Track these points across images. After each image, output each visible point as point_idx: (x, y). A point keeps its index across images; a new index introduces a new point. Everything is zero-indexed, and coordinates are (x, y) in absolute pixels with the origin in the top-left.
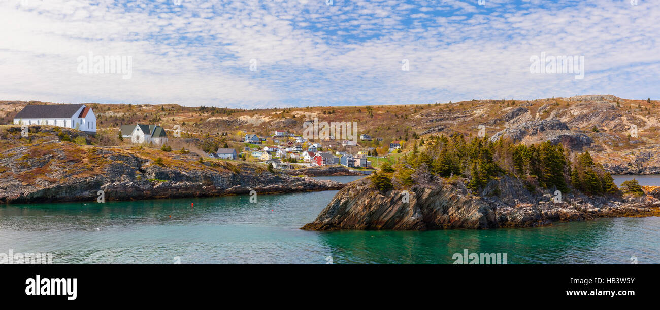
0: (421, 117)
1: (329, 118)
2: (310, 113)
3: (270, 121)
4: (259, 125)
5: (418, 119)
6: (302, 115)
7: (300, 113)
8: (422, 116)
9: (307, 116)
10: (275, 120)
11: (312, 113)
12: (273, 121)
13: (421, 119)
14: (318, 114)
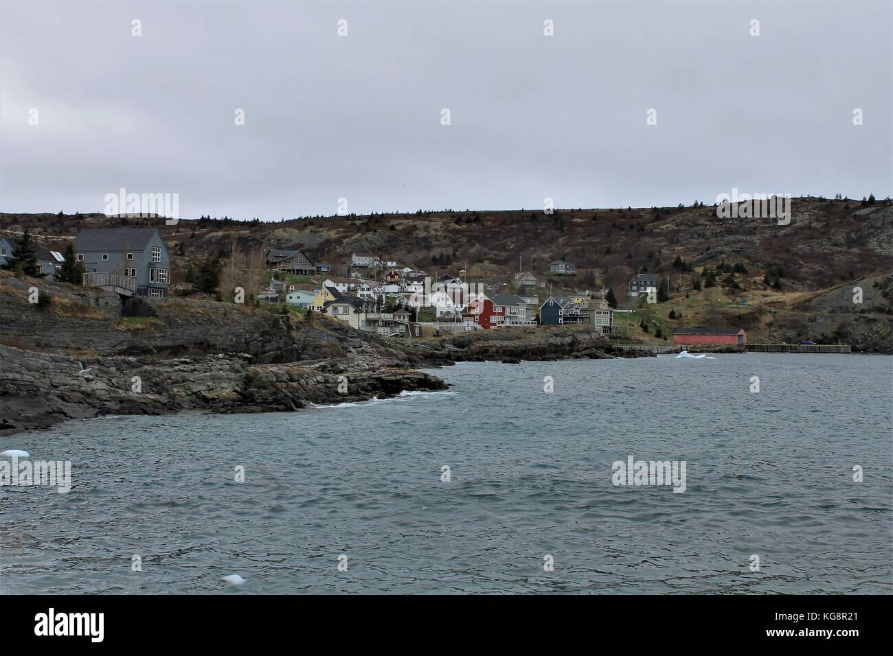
0: (676, 228)
1: (470, 231)
2: (427, 222)
3: (339, 237)
4: (315, 247)
5: (669, 230)
6: (412, 226)
7: (405, 221)
8: (678, 226)
9: (419, 227)
10: (352, 235)
11: (431, 221)
12: (346, 237)
13: (678, 232)
14: (444, 223)
